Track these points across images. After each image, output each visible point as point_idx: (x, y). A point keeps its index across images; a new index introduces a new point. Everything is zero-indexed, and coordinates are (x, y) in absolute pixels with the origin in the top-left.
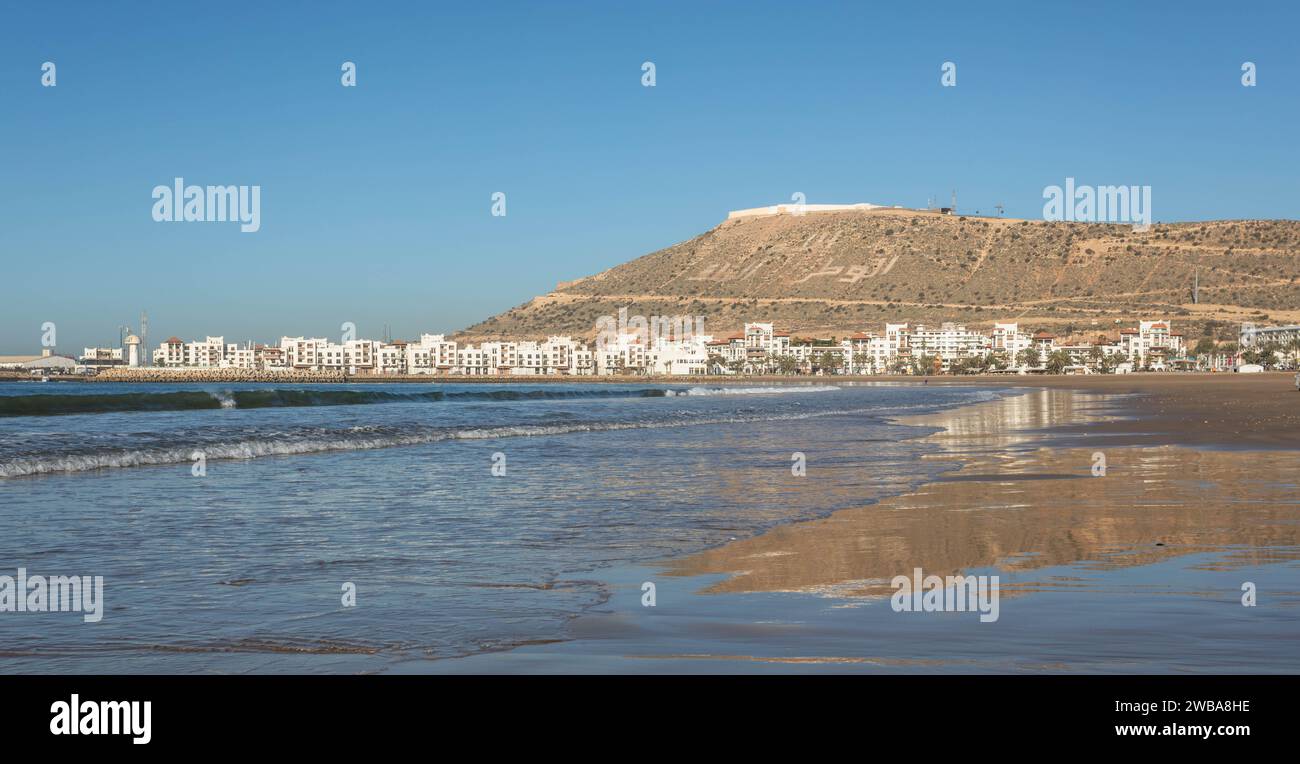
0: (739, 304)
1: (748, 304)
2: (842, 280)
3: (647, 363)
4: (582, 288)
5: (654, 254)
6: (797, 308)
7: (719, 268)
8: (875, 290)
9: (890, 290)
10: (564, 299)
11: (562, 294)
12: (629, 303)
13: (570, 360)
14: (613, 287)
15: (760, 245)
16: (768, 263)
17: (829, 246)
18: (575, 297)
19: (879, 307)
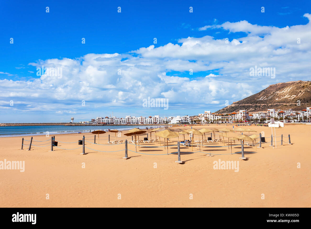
1: (266, 105)
2: (289, 99)
4: (238, 103)
7: (264, 97)
8: (296, 101)
10: (233, 105)
16: (274, 96)
17: (288, 91)
18: (235, 105)
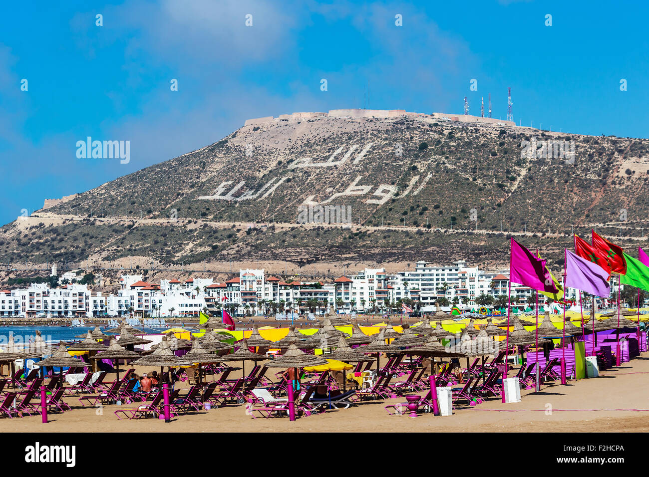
0: (255, 229)
1: (265, 229)
2: (369, 201)
3: (153, 307)
4: (75, 207)
5: (157, 166)
6: (318, 235)
7: (233, 186)
8: (405, 213)
9: (421, 214)
10: (53, 219)
11: (49, 214)
12: (130, 227)
13: (87, 304)
14: (111, 207)
15: (281, 158)
16: (289, 180)
17: (356, 162)
18: (66, 217)
19: (407, 234)
